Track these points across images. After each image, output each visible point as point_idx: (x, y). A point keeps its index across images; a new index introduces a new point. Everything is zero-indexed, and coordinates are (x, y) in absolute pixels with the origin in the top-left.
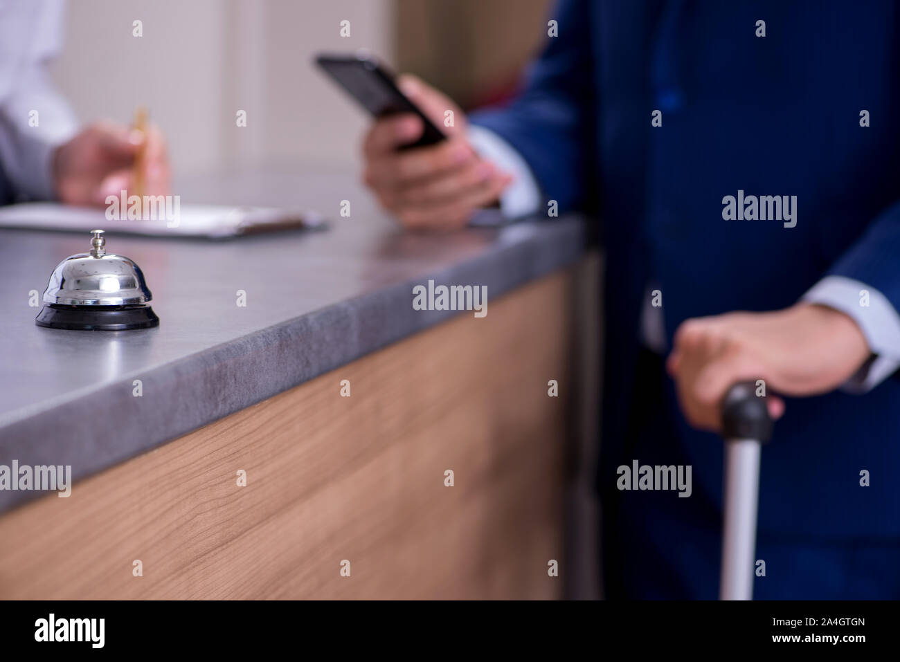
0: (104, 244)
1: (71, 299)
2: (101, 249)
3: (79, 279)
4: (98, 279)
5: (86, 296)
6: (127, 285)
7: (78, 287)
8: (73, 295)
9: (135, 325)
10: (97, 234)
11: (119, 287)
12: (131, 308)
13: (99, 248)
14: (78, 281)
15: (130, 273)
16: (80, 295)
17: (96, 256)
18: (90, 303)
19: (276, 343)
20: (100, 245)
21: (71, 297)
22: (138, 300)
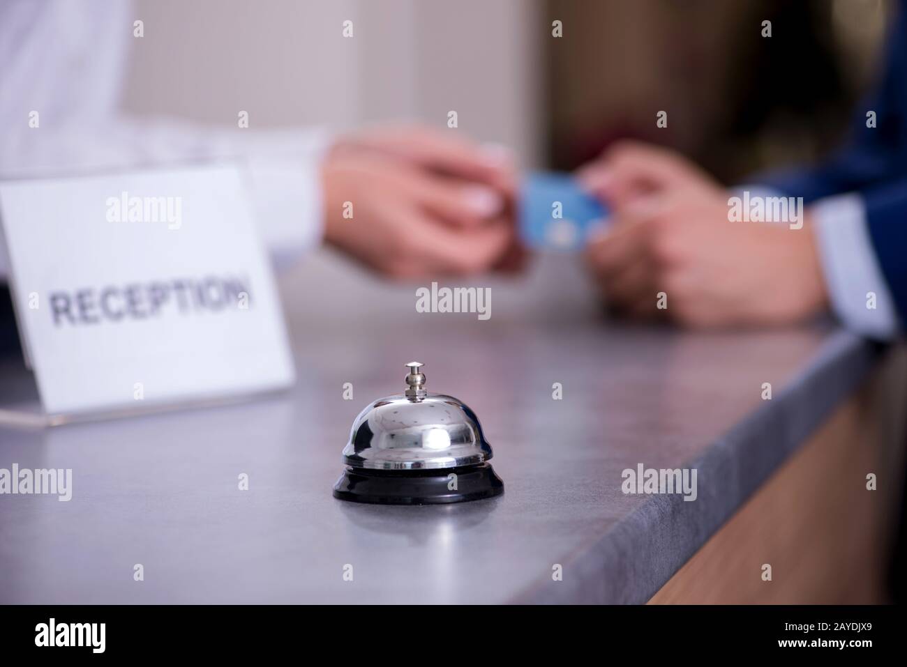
0: (424, 381)
1: (384, 462)
2: (420, 388)
3: (394, 432)
4: (420, 432)
5: (404, 456)
6: (460, 438)
7: (392, 443)
8: (384, 456)
9: (476, 494)
10: (412, 368)
11: (449, 443)
12: (467, 469)
13: (418, 388)
14: (392, 436)
15: (462, 421)
16: (394, 456)
17: (412, 398)
18: (408, 465)
19: (669, 509)
20: (419, 383)
21: (383, 460)
22: (476, 458)
